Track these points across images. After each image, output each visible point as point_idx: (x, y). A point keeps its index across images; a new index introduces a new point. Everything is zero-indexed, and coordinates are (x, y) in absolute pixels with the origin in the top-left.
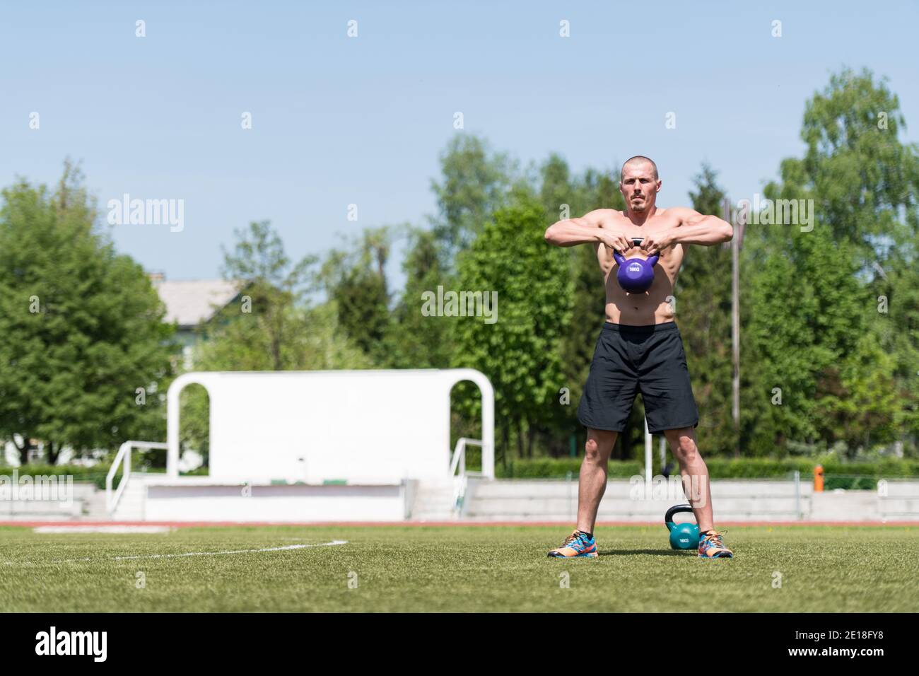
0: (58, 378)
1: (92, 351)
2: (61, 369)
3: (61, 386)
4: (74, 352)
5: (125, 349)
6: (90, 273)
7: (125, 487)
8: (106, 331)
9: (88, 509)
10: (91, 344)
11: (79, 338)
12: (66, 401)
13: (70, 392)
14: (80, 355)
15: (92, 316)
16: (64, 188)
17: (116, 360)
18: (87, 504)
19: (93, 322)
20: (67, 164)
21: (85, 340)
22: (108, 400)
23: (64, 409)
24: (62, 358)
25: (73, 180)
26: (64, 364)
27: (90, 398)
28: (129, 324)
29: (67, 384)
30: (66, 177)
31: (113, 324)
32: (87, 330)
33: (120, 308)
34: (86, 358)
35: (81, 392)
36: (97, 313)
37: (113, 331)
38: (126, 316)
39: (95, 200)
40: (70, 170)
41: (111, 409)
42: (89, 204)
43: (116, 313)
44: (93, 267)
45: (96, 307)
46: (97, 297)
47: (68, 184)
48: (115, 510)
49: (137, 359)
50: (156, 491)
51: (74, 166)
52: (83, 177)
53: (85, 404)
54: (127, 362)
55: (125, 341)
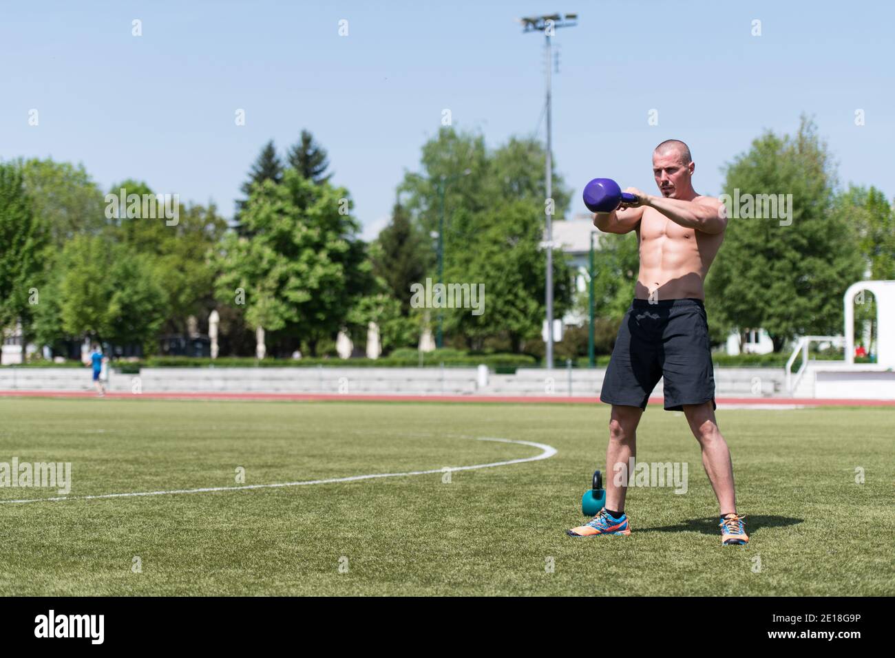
0: (777, 285)
1: (803, 264)
2: (779, 279)
3: (778, 292)
4: (790, 266)
5: (830, 261)
6: (803, 204)
7: (804, 372)
8: (815, 248)
9: (779, 388)
10: (802, 259)
11: (792, 254)
12: (784, 303)
13: (784, 297)
14: (795, 267)
15: (804, 237)
16: (801, 137)
17: (823, 271)
18: (779, 384)
19: (804, 242)
20: (803, 118)
21: (798, 256)
22: (817, 301)
23: (781, 309)
24: (781, 270)
25: (808, 130)
26: (781, 275)
27: (802, 301)
28: (833, 243)
29: (783, 290)
30: (802, 128)
31: (820, 242)
32: (798, 248)
33: (825, 230)
34: (798, 269)
35: (795, 295)
36: (807, 234)
37: (820, 248)
38: (830, 238)
39: (825, 145)
40: (805, 123)
41: (819, 308)
42: (820, 148)
43: (822, 234)
44: (804, 199)
45: (806, 231)
46: (808, 222)
47: (805, 133)
48: (795, 389)
49: (839, 269)
50: (822, 375)
51: (808, 120)
52: (816, 128)
53: (797, 305)
54: (832, 273)
55: (830, 256)
